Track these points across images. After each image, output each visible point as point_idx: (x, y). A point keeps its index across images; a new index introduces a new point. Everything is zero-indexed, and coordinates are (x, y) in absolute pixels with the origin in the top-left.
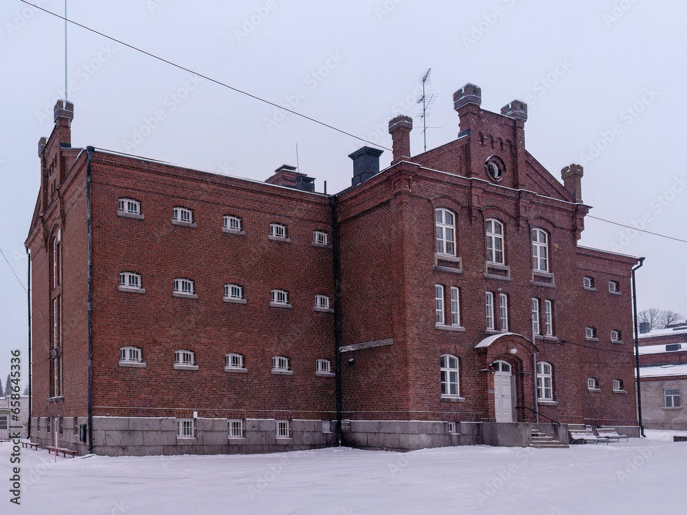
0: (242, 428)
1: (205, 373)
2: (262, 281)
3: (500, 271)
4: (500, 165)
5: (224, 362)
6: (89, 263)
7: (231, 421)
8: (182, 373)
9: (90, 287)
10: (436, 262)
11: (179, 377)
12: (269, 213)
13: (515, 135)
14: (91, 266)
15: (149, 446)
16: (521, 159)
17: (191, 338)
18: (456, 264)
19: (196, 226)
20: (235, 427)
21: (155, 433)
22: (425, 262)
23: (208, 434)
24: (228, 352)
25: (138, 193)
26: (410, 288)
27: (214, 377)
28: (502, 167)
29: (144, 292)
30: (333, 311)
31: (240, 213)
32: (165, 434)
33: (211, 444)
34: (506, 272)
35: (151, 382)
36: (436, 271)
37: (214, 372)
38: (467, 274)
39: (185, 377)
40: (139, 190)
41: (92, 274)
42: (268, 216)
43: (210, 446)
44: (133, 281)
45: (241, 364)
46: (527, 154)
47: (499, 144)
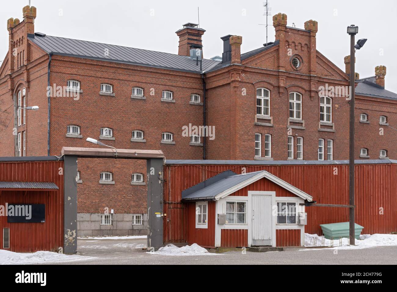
0: (141, 219)
1: (119, 186)
2: (156, 128)
3: (299, 123)
4: (300, 59)
5: (131, 179)
6: (48, 122)
7: (135, 216)
8: (104, 186)
9: (49, 135)
10: (256, 120)
11: (103, 188)
12: (162, 85)
13: (310, 41)
14: (50, 123)
15: (83, 230)
16: (313, 55)
17: (110, 164)
18: (269, 121)
19: (115, 95)
20: (137, 218)
21: (87, 223)
22: (249, 121)
23: (120, 223)
24: (133, 173)
25: (79, 77)
26: (239, 137)
27: (125, 188)
28: (301, 60)
29: (82, 137)
30: (202, 145)
31: (143, 85)
32: (93, 223)
33: (121, 229)
34: (302, 123)
35: (86, 192)
36: (256, 125)
37: (125, 185)
38: (276, 126)
39: (106, 188)
40: (80, 75)
41: (50, 128)
42: (161, 86)
43: (120, 230)
44: (75, 130)
45: (142, 180)
46: (317, 52)
47: (300, 47)
